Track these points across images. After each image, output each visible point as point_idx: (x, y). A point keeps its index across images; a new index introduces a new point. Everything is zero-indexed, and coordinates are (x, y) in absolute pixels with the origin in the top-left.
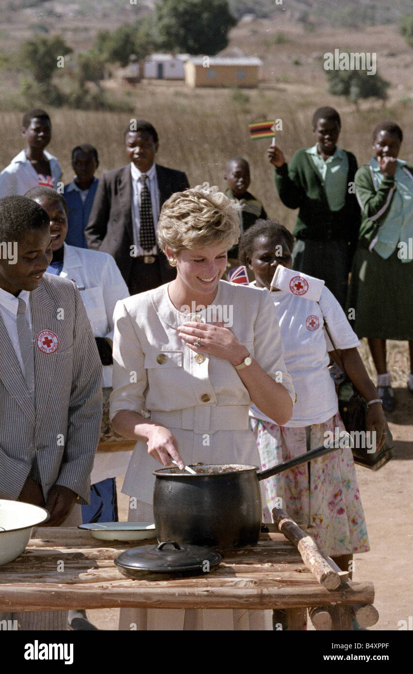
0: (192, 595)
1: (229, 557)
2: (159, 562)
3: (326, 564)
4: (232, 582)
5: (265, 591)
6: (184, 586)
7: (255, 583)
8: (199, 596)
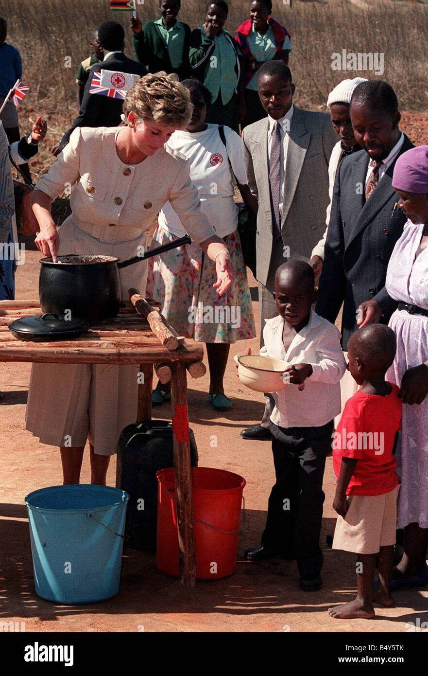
0: (68, 353)
1: (95, 326)
2: (43, 328)
3: (168, 331)
4: (97, 343)
5: (122, 351)
6: (62, 347)
7: (115, 344)
8: (72, 353)
